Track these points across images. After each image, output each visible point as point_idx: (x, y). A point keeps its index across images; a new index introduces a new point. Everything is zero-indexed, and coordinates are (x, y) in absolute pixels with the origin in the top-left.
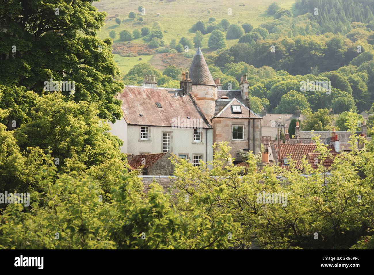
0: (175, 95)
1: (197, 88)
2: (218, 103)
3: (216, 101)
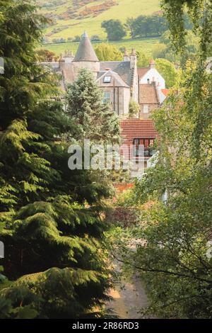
2: (99, 74)
3: (98, 73)
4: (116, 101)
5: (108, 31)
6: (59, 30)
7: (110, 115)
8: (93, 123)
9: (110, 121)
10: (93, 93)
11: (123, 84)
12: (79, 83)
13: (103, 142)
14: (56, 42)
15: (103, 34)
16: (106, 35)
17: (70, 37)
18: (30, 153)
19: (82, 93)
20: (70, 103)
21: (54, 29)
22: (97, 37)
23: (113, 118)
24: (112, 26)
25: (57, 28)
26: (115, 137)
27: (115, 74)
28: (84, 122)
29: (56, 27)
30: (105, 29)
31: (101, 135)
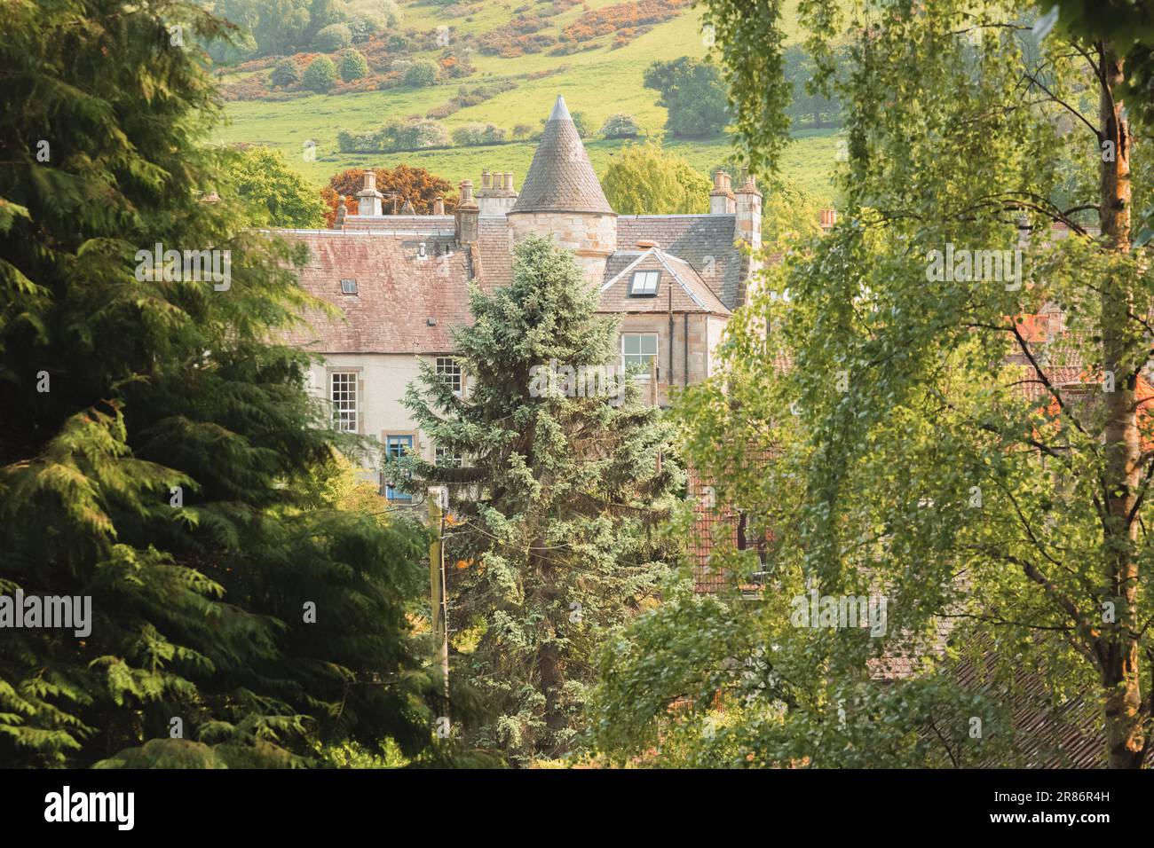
0: (419, 252)
1: (536, 223)
2: (614, 263)
3: (609, 257)
4: (678, 368)
5: (670, 101)
6: (482, 95)
7: (640, 420)
8: (571, 451)
9: (640, 442)
10: (574, 335)
11: (706, 301)
12: (518, 297)
13: (609, 523)
14: (466, 140)
15: (651, 114)
16: (663, 115)
17: (524, 121)
18: (140, 547)
19: (531, 333)
20: (485, 373)
21: (462, 92)
22: (629, 123)
23: (651, 431)
24: (685, 81)
25: (469, 88)
26: (659, 505)
27: (675, 266)
28: (536, 447)
29: (468, 84)
30: (657, 94)
31: (604, 496)
